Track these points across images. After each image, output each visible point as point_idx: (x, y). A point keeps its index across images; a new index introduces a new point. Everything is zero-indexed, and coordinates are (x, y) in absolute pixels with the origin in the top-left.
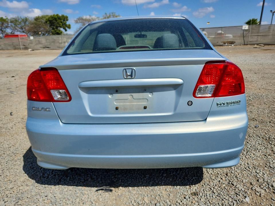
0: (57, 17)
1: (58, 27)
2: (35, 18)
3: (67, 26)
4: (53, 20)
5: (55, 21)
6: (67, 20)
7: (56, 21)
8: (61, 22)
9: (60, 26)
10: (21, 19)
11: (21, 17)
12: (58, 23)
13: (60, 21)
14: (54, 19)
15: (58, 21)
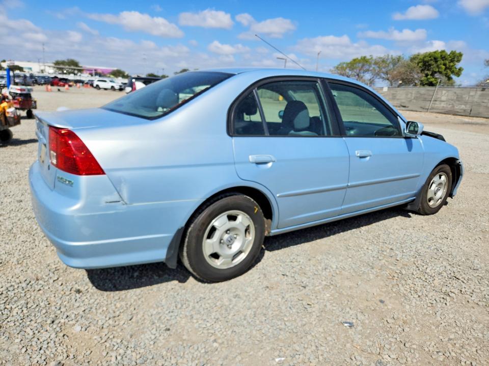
0: (439, 55)
1: (436, 72)
2: (412, 57)
3: (453, 72)
4: (431, 60)
5: (434, 63)
6: (459, 61)
7: (436, 62)
8: (445, 65)
9: (440, 70)
10: (392, 58)
11: (392, 56)
12: (438, 66)
13: (442, 62)
14: (433, 58)
15: (439, 63)
